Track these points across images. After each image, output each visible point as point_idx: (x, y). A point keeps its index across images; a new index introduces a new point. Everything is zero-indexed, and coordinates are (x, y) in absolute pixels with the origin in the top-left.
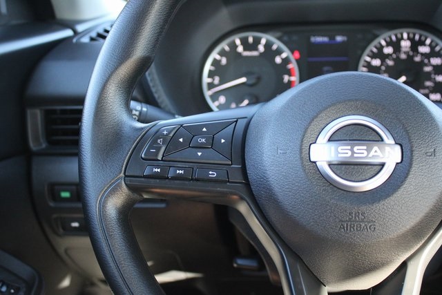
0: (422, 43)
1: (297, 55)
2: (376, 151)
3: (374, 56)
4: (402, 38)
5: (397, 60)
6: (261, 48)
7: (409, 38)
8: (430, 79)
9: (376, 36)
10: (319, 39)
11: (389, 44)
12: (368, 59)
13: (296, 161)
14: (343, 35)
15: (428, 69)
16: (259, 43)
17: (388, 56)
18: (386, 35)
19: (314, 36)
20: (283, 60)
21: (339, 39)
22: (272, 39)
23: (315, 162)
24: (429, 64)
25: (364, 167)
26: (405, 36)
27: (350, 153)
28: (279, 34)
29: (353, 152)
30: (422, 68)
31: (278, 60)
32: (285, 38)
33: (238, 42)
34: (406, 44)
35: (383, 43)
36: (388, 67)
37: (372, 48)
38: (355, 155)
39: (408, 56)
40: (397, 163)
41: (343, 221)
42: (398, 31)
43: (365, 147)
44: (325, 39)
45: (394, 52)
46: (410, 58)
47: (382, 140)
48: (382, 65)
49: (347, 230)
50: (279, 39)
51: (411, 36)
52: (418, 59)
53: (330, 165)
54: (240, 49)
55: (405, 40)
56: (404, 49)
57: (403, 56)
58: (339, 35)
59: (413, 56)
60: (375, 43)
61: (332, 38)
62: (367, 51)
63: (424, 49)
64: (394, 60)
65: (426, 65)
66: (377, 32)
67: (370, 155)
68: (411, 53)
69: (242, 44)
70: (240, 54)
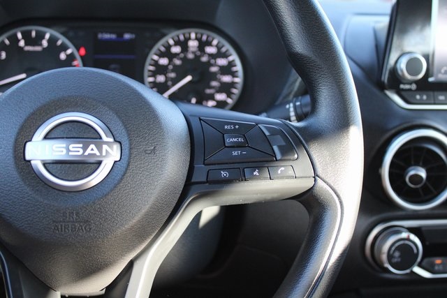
0: (209, 44)
1: (83, 51)
2: (92, 150)
3: (161, 55)
4: (190, 39)
5: (185, 60)
6: (45, 43)
7: (196, 39)
8: (215, 79)
9: (164, 35)
10: (107, 36)
11: (177, 43)
12: (156, 58)
13: (9, 159)
14: (132, 33)
15: (214, 69)
16: (43, 38)
17: (176, 55)
18: (175, 33)
19: (102, 33)
20: (67, 56)
21: (127, 36)
22: (57, 34)
23: (29, 161)
24: (215, 65)
25: (80, 165)
26: (193, 36)
27: (65, 151)
28: (63, 29)
29: (68, 150)
30: (208, 68)
31: (63, 56)
32: (71, 34)
33: (20, 36)
34: (193, 44)
35: (171, 42)
36: (175, 66)
37: (160, 46)
38: (71, 153)
39: (196, 55)
40: (115, 162)
41: (57, 223)
42: (186, 31)
43: (81, 145)
44: (113, 36)
45: (182, 52)
46: (197, 58)
47: (101, 138)
48: (169, 64)
49: (62, 231)
50: (64, 34)
51: (199, 36)
52: (204, 59)
53: (45, 164)
54: (22, 43)
55: (193, 40)
56: (191, 49)
57: (191, 56)
58: (128, 32)
59: (200, 57)
60: (163, 41)
61: (120, 35)
62: (155, 49)
63: (211, 50)
64: (181, 59)
65: (212, 65)
66: (165, 31)
67: (86, 153)
68: (198, 53)
69: (23, 38)
70: (22, 48)
